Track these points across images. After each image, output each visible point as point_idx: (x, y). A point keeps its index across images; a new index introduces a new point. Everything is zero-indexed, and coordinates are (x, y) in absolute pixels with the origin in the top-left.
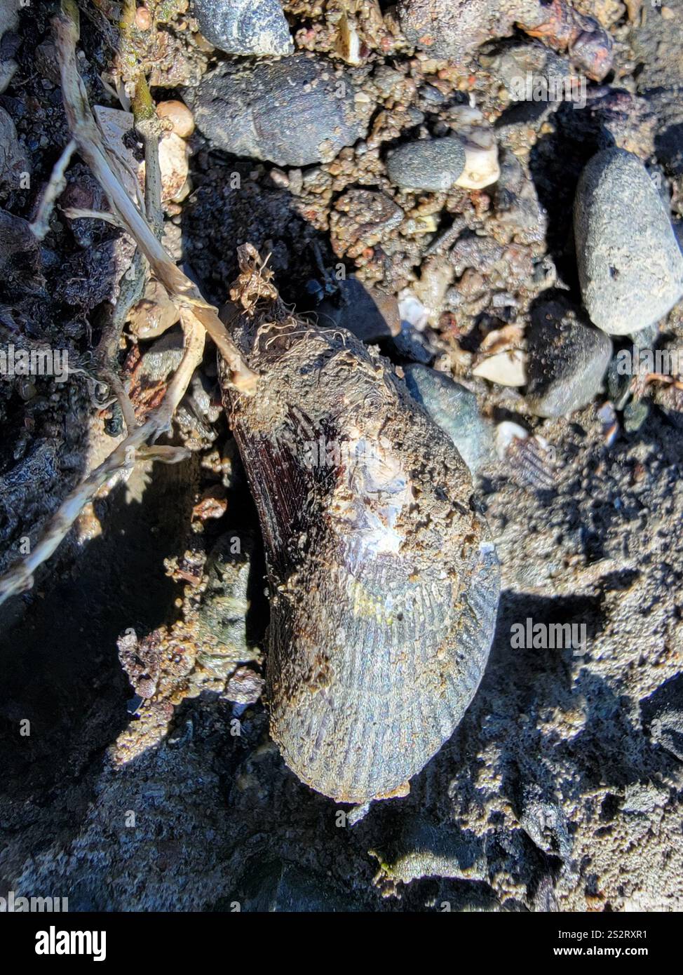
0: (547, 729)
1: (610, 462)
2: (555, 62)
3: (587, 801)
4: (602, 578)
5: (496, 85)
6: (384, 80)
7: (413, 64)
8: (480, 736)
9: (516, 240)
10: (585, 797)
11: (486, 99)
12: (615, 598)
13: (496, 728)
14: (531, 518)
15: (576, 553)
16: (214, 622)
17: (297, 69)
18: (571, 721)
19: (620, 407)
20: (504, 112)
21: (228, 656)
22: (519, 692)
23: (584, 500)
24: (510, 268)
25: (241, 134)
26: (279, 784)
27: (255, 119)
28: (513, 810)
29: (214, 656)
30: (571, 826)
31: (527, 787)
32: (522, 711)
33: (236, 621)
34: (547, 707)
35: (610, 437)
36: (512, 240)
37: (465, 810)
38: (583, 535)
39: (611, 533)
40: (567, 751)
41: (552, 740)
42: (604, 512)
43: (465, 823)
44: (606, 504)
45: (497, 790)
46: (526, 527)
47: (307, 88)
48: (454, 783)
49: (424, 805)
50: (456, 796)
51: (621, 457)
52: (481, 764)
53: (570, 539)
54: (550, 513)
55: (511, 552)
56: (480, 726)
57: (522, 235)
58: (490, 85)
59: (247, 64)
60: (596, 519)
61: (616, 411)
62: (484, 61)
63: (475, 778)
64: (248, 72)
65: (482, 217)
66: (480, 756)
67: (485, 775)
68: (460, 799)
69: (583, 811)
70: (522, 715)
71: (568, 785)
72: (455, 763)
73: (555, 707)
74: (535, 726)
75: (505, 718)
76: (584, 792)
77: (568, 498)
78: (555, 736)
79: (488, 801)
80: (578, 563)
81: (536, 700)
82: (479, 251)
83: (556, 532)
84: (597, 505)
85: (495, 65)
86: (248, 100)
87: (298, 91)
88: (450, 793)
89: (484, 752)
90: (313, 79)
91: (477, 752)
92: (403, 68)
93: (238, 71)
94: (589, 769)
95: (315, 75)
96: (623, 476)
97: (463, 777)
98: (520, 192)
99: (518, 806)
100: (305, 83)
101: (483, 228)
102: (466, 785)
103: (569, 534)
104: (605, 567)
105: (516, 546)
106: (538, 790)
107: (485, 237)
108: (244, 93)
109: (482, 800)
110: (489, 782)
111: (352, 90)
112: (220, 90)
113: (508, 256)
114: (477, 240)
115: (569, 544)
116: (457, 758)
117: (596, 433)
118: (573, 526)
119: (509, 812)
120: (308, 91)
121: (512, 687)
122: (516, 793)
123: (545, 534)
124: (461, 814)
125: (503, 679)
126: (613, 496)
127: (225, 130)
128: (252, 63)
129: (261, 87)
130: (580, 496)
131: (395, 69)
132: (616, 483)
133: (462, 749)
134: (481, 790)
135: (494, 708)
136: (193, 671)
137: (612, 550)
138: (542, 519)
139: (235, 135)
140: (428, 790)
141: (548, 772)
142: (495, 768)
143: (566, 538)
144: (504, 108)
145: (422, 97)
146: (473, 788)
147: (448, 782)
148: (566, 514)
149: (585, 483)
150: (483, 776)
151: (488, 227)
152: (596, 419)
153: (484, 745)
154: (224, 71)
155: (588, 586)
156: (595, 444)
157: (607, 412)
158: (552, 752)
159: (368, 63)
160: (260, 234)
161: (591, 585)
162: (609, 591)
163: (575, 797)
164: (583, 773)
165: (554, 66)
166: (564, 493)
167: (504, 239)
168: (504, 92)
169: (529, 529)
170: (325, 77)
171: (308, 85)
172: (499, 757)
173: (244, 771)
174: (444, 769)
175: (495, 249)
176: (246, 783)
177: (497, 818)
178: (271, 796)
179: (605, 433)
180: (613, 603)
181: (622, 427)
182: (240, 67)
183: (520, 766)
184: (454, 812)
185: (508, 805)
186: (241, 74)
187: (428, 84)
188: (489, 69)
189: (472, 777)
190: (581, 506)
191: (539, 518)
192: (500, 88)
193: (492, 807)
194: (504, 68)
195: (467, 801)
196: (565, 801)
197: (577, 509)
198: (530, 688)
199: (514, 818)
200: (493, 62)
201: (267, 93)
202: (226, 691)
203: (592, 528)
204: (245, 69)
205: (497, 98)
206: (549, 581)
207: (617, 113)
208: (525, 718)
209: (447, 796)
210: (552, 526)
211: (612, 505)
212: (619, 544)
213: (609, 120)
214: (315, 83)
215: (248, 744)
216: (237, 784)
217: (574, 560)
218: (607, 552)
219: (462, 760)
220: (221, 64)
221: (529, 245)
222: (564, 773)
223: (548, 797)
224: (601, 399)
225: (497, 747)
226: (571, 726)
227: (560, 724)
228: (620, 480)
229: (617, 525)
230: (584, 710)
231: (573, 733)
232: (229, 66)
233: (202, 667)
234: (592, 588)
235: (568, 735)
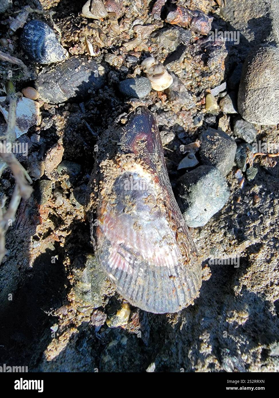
0: (231, 321)
1: (243, 196)
2: (185, 33)
3: (253, 353)
4: (246, 248)
5: (161, 48)
6: (108, 59)
7: (121, 49)
8: (200, 328)
9: (183, 109)
10: (252, 351)
11: (158, 54)
12: (254, 257)
13: (207, 323)
14: (211, 226)
15: (234, 239)
16: (79, 294)
17: (71, 64)
18: (241, 316)
19: (244, 171)
20: (166, 58)
21: (89, 306)
22: (217, 305)
23: (233, 215)
24: (183, 122)
25: (57, 93)
26: (120, 358)
27: (60, 87)
28: (218, 361)
29: (83, 307)
30: (247, 366)
31: (222, 350)
32: (219, 314)
33: (87, 292)
34: (230, 311)
35: (242, 185)
36: (181, 110)
37: (196, 364)
38: (235, 231)
39: (247, 228)
40: (242, 330)
41: (234, 326)
42: (243, 219)
43: (197, 369)
44: (244, 215)
45: (210, 353)
46: (210, 231)
47: (76, 70)
48: (190, 352)
49: (178, 363)
50: (192, 357)
51: (248, 193)
52: (202, 341)
53: (230, 233)
54: (219, 223)
55: (205, 243)
56: (200, 324)
57: (185, 107)
58: (159, 49)
59: (53, 66)
60: (240, 223)
61: (243, 173)
62: (153, 40)
63: (199, 348)
64: (54, 69)
65: (165, 104)
66: (200, 338)
67: (204, 346)
68: (193, 358)
69: (252, 358)
70: (219, 316)
71: (243, 347)
72: (190, 342)
73: (234, 310)
74: (226, 320)
75: (212, 318)
76: (252, 348)
77: (226, 215)
78: (236, 323)
79: (206, 358)
80: (235, 243)
81: (225, 308)
82: (166, 118)
83: (223, 231)
84: (240, 216)
85: (158, 40)
86: (56, 80)
87: (73, 72)
88: (189, 356)
89: (202, 335)
90: (79, 66)
91: (199, 336)
92: (117, 52)
93: (50, 69)
94: (254, 337)
95: (79, 64)
96: (250, 201)
97: (194, 348)
98: (179, 90)
99: (220, 359)
100: (76, 68)
101: (166, 108)
102: (196, 351)
103: (229, 232)
104: (247, 244)
105: (207, 240)
106: (228, 351)
107: (168, 111)
108: (54, 78)
109: (203, 358)
110: (206, 349)
111: (97, 66)
112: (44, 79)
113: (180, 117)
114: (164, 113)
115: (229, 235)
116: (191, 340)
117: (236, 184)
118: (230, 228)
119: (216, 362)
120: (77, 71)
121: (215, 303)
122: (218, 353)
123: (218, 233)
124: (195, 365)
125: (210, 300)
126: (246, 211)
127: (51, 93)
128: (55, 65)
129: (59, 74)
130: (231, 213)
131: (112, 53)
132: (247, 205)
133: (193, 335)
134: (203, 353)
135: (206, 314)
136: (77, 315)
137: (248, 236)
138: (216, 226)
139: (55, 94)
140: (180, 356)
141: (233, 341)
142: (208, 343)
143: (228, 233)
144: (166, 56)
145: (127, 62)
146: (199, 352)
147: (188, 351)
148: (226, 223)
149: (233, 207)
150: (203, 347)
151: (169, 107)
152: (235, 178)
153: (201, 332)
154: (45, 71)
155: (242, 253)
156: (236, 188)
157: (239, 174)
158: (234, 331)
159: (102, 54)
160: (71, 131)
161: (243, 252)
162: (250, 254)
163: (247, 352)
164: (250, 340)
165: (184, 34)
166: (225, 213)
167: (178, 110)
168: (164, 50)
169: (211, 231)
170: (84, 64)
171: (77, 69)
172: (210, 337)
173: (105, 354)
174: (186, 345)
175: (174, 115)
176: (106, 359)
177: (212, 365)
178: (117, 364)
179: (239, 183)
180: (253, 259)
181: (246, 179)
182: (51, 68)
183: (219, 340)
184: (191, 365)
185: (216, 359)
186: (51, 70)
187: (130, 55)
188: (156, 43)
189: (198, 348)
190: (232, 218)
191: (215, 226)
192: (163, 49)
193: (208, 361)
194: (162, 41)
195: (197, 359)
196: (242, 354)
197: (231, 220)
198: (222, 303)
199: (219, 365)
200: (157, 40)
201: (62, 76)
202: (91, 321)
203: (238, 227)
204: (53, 68)
205: (162, 53)
206: (224, 253)
207: (216, 47)
208: (220, 317)
209: (188, 358)
210: (221, 229)
211: (247, 215)
212: (251, 232)
213: (213, 51)
214: (79, 67)
215: (104, 342)
216: (102, 360)
217: (233, 242)
218: (246, 237)
219: (193, 340)
220: (43, 68)
221: (189, 110)
222: (241, 341)
223: (233, 354)
224: (235, 169)
225: (208, 333)
226: (242, 318)
227: (237, 318)
228: (249, 203)
229: (249, 224)
230: (247, 310)
231: (244, 321)
232: (47, 68)
233: (80, 313)
234: (244, 253)
235: (242, 322)
